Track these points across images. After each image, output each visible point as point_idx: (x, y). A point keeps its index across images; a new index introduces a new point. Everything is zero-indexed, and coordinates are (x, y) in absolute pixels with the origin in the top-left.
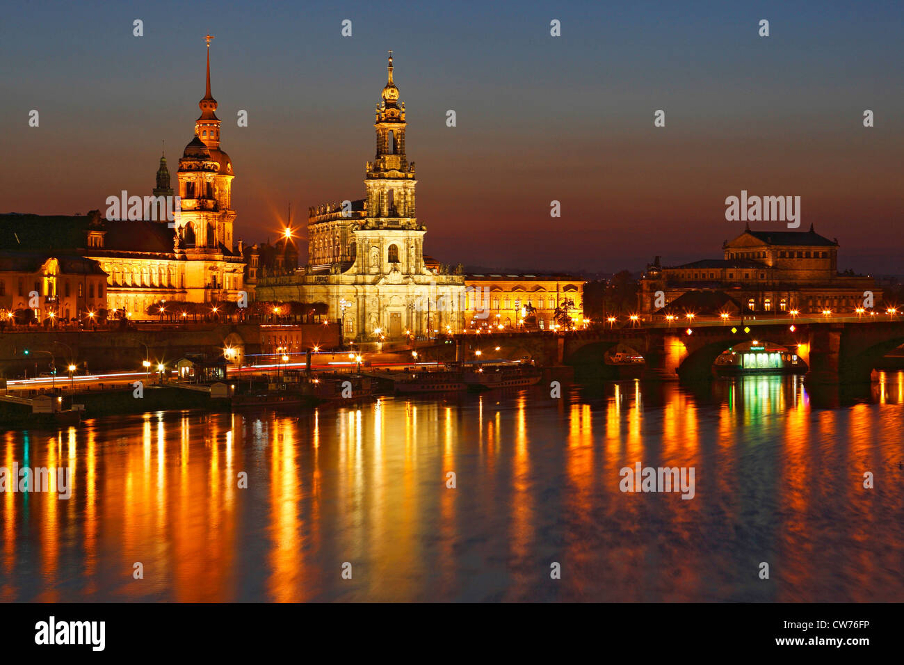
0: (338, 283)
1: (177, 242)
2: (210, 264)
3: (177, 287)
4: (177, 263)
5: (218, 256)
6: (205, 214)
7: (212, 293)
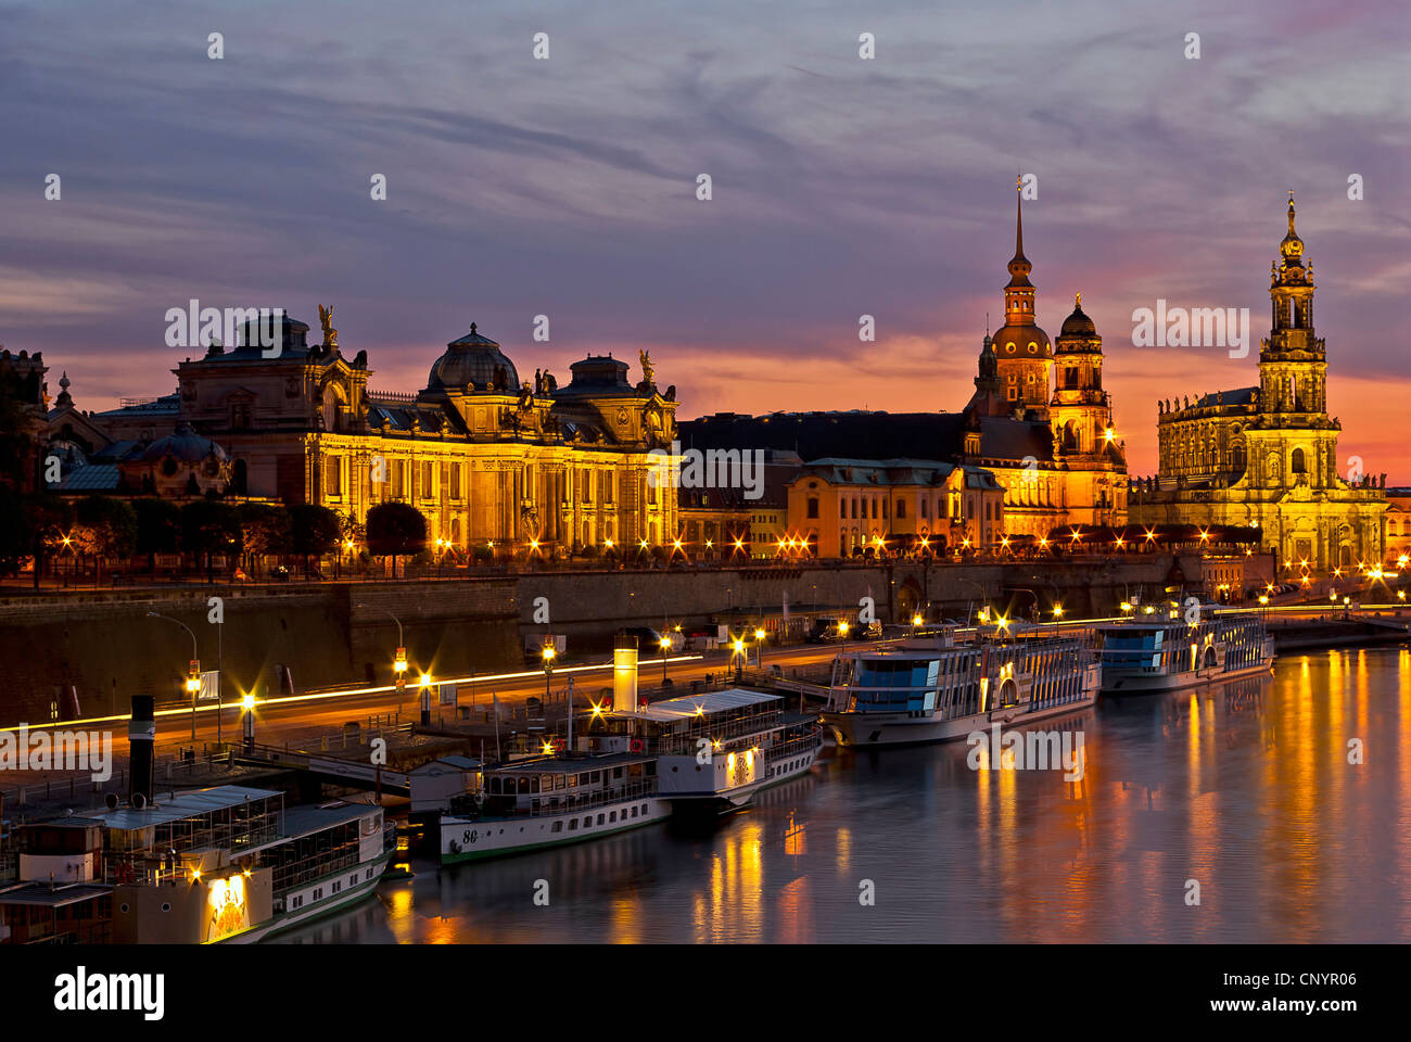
0: (1225, 501)
1: (1056, 446)
2: (1099, 476)
3: (1058, 505)
4: (1058, 474)
5: (1107, 466)
6: (1093, 409)
7: (1103, 514)
